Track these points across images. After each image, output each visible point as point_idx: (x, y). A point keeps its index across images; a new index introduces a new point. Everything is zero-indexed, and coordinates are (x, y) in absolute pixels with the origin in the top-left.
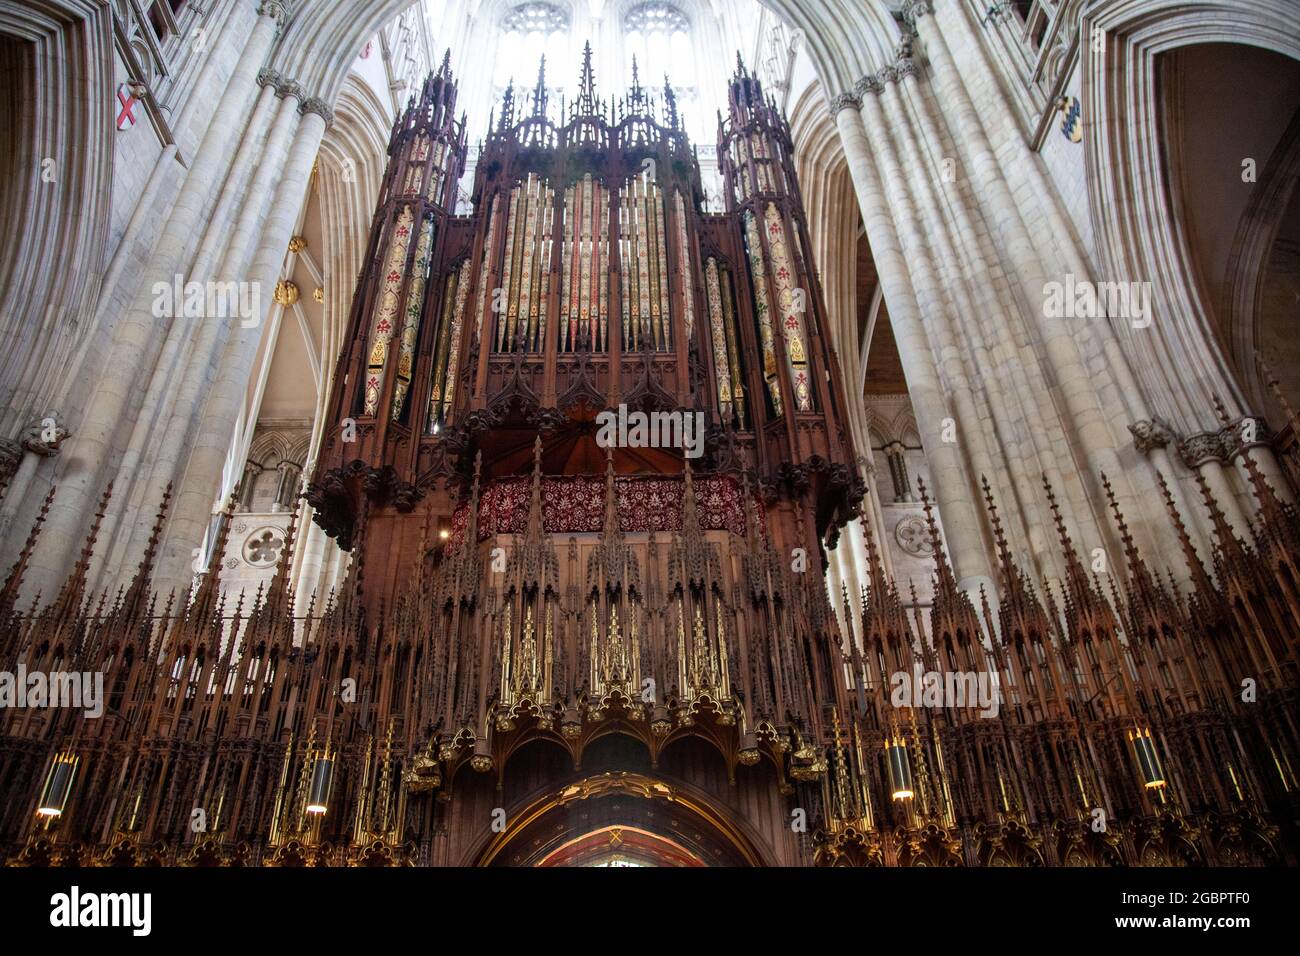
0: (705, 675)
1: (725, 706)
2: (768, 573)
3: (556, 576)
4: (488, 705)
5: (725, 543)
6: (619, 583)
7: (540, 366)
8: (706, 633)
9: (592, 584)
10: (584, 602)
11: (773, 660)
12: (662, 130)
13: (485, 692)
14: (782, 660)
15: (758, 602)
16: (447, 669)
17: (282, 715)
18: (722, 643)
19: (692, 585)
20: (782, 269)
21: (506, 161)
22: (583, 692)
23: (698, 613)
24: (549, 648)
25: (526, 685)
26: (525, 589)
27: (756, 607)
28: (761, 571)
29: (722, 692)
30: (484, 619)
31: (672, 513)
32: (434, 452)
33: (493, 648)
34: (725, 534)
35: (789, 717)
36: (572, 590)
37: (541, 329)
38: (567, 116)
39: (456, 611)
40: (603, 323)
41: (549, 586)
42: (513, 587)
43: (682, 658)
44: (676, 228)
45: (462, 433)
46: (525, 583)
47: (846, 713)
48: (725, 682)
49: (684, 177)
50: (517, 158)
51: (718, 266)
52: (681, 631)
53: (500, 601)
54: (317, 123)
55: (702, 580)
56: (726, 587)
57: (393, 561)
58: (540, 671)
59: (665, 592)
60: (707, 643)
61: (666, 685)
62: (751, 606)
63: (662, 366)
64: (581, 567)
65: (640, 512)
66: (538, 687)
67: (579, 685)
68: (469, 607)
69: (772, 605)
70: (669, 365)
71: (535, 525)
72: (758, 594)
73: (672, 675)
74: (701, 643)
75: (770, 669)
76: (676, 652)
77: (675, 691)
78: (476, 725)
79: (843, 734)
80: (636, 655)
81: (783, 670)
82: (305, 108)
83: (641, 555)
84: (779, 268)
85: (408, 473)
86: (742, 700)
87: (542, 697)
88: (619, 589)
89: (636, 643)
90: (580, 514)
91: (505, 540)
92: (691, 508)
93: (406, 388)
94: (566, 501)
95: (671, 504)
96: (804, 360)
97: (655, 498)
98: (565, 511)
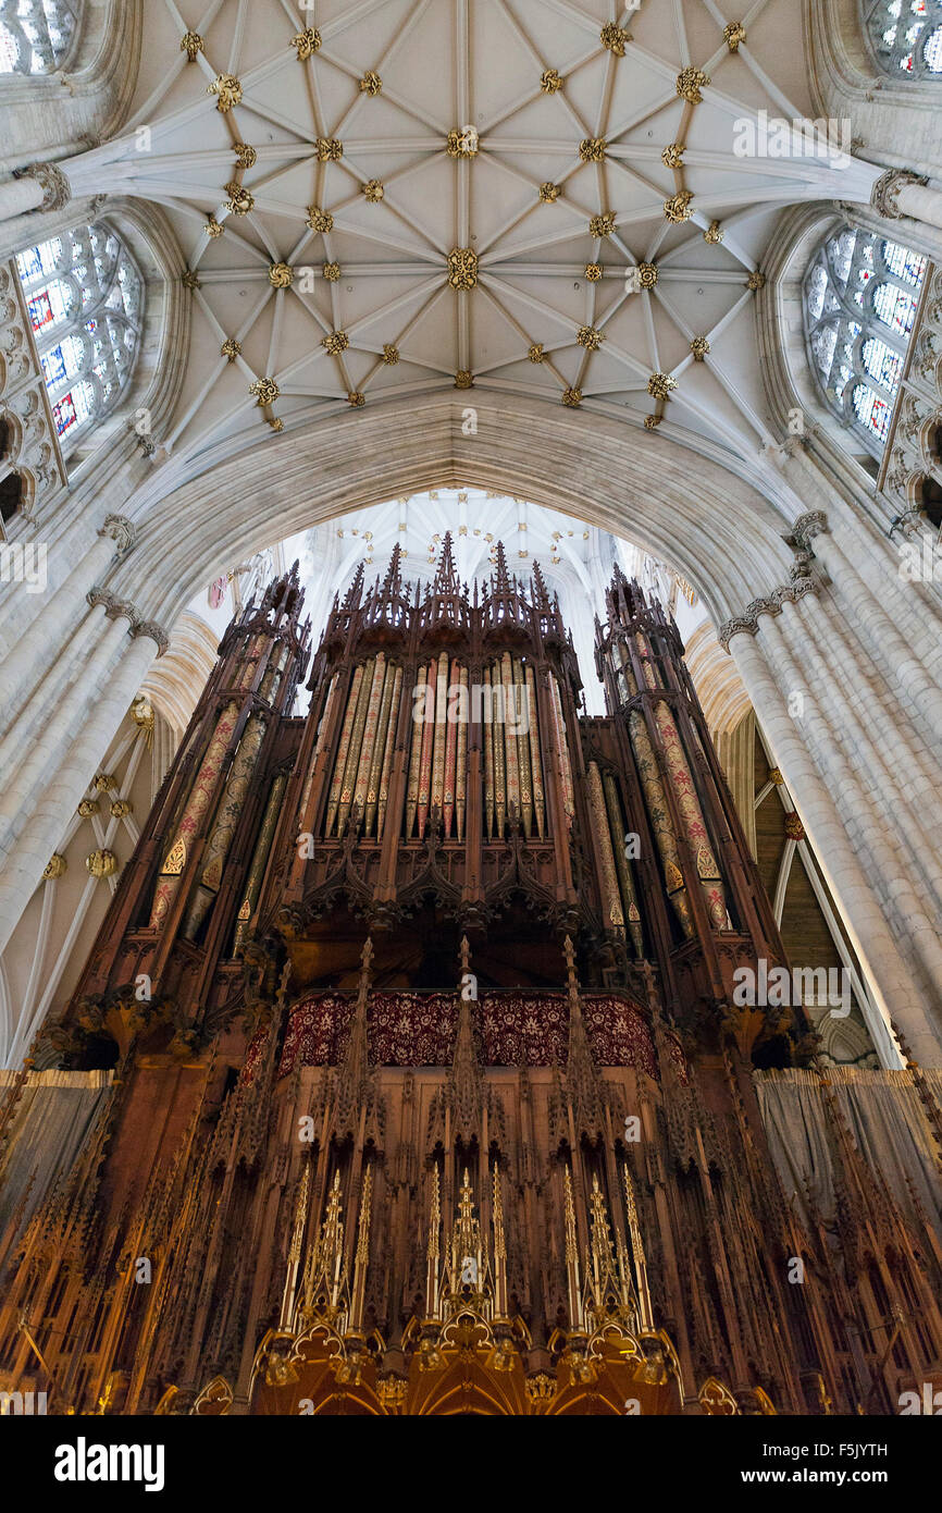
0: (610, 1288)
2: (698, 1132)
3: (381, 1125)
4: (259, 1337)
5: (631, 1084)
6: (474, 1137)
7: (376, 855)
8: (609, 1219)
9: (435, 1138)
10: (423, 1170)
11: (718, 1270)
12: (532, 611)
13: (257, 1312)
14: (731, 1273)
15: (686, 1178)
16: (201, 1274)
18: (635, 1235)
19: (585, 1142)
20: (681, 773)
21: (349, 641)
22: (414, 1317)
23: (596, 1185)
24: (363, 1237)
25: (322, 1300)
26: (333, 1143)
27: (682, 1186)
28: (686, 1127)
29: (641, 1323)
30: (269, 1194)
31: (555, 1038)
32: (233, 984)
33: (278, 1235)
34: (628, 1071)
36: (404, 1150)
37: (380, 817)
38: (423, 597)
39: (229, 1180)
40: (460, 811)
41: (371, 1141)
42: (316, 1142)
43: (572, 1258)
44: (550, 712)
45: (268, 938)
46: (335, 1134)
47: (839, 1388)
48: (645, 1303)
49: (559, 660)
50: (362, 636)
51: (601, 771)
52: (570, 1213)
53: (297, 1163)
54: (148, 645)
55: (600, 1135)
57: (158, 1129)
58: (346, 1275)
59: (545, 1156)
60: (612, 1235)
61: (548, 1307)
62: (674, 1182)
63: (535, 856)
64: (419, 1115)
65: (511, 1040)
66: (340, 1303)
67: (408, 1302)
68: (248, 1177)
69: (707, 1180)
70: (544, 855)
71: (356, 1053)
72: (685, 1161)
73: (558, 1291)
74: (603, 1232)
75: (713, 1286)
76: (563, 1254)
77: (563, 1320)
80: (500, 1254)
81: (734, 1290)
82: (136, 630)
83: (508, 1101)
84: (676, 772)
85: (195, 1006)
86: (674, 1338)
87: (346, 1324)
88: (474, 1145)
89: (500, 1231)
90: (424, 1041)
91: (311, 1075)
92: (578, 1033)
93: (208, 900)
94: (405, 1023)
95: (554, 1026)
96: (717, 876)
97: (532, 1023)
98: (404, 1037)
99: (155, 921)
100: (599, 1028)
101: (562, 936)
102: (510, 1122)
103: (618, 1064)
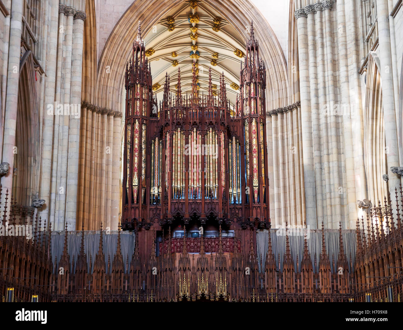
0: (221, 289)
1: (225, 297)
3: (190, 264)
4: (177, 295)
5: (228, 256)
6: (204, 267)
7: (184, 204)
8: (222, 280)
9: (198, 267)
10: (196, 271)
13: (176, 292)
15: (235, 270)
17: (124, 287)
18: (226, 282)
19: (220, 268)
20: (255, 150)
22: (197, 292)
23: (221, 275)
24: (189, 283)
25: (185, 292)
26: (183, 268)
27: (234, 272)
28: (236, 263)
29: (225, 294)
30: (174, 274)
31: (217, 247)
33: (177, 282)
34: (228, 253)
35: (239, 297)
36: (194, 268)
37: (184, 191)
39: (168, 272)
40: (200, 188)
41: (189, 268)
42: (181, 268)
47: (257, 289)
48: (226, 291)
50: (174, 123)
52: (217, 279)
53: (178, 270)
55: (222, 267)
56: (228, 267)
57: (146, 244)
58: (187, 288)
59: (214, 269)
63: (215, 203)
64: (195, 261)
65: (210, 247)
66: (187, 292)
67: (195, 291)
68: (171, 270)
70: (217, 203)
71: (185, 251)
72: (235, 268)
73: (215, 290)
74: (221, 282)
75: (236, 287)
76: (216, 285)
77: (215, 293)
78: (174, 299)
79: (255, 295)
80: (207, 285)
82: (75, 19)
83: (209, 259)
85: (148, 220)
86: (229, 294)
87: (188, 294)
88: (204, 269)
89: (207, 282)
90: (196, 247)
91: (178, 254)
92: (221, 247)
93: (144, 191)
94: (192, 244)
95: (217, 244)
96: (257, 185)
97: (213, 243)
98: (192, 246)
99: (135, 199)
100: (224, 244)
101: (219, 224)
102: (209, 262)
103: (227, 251)
